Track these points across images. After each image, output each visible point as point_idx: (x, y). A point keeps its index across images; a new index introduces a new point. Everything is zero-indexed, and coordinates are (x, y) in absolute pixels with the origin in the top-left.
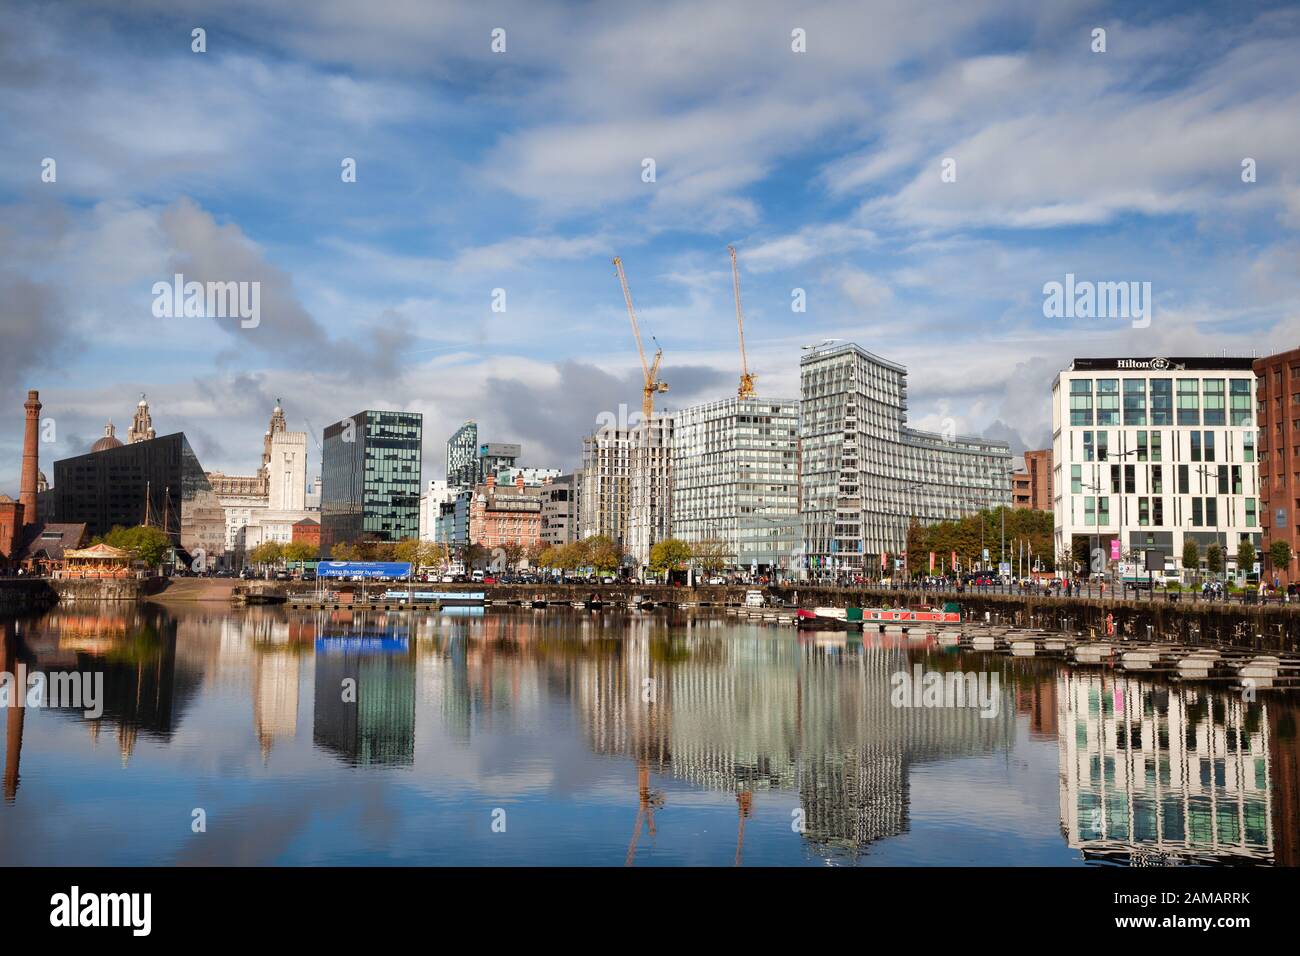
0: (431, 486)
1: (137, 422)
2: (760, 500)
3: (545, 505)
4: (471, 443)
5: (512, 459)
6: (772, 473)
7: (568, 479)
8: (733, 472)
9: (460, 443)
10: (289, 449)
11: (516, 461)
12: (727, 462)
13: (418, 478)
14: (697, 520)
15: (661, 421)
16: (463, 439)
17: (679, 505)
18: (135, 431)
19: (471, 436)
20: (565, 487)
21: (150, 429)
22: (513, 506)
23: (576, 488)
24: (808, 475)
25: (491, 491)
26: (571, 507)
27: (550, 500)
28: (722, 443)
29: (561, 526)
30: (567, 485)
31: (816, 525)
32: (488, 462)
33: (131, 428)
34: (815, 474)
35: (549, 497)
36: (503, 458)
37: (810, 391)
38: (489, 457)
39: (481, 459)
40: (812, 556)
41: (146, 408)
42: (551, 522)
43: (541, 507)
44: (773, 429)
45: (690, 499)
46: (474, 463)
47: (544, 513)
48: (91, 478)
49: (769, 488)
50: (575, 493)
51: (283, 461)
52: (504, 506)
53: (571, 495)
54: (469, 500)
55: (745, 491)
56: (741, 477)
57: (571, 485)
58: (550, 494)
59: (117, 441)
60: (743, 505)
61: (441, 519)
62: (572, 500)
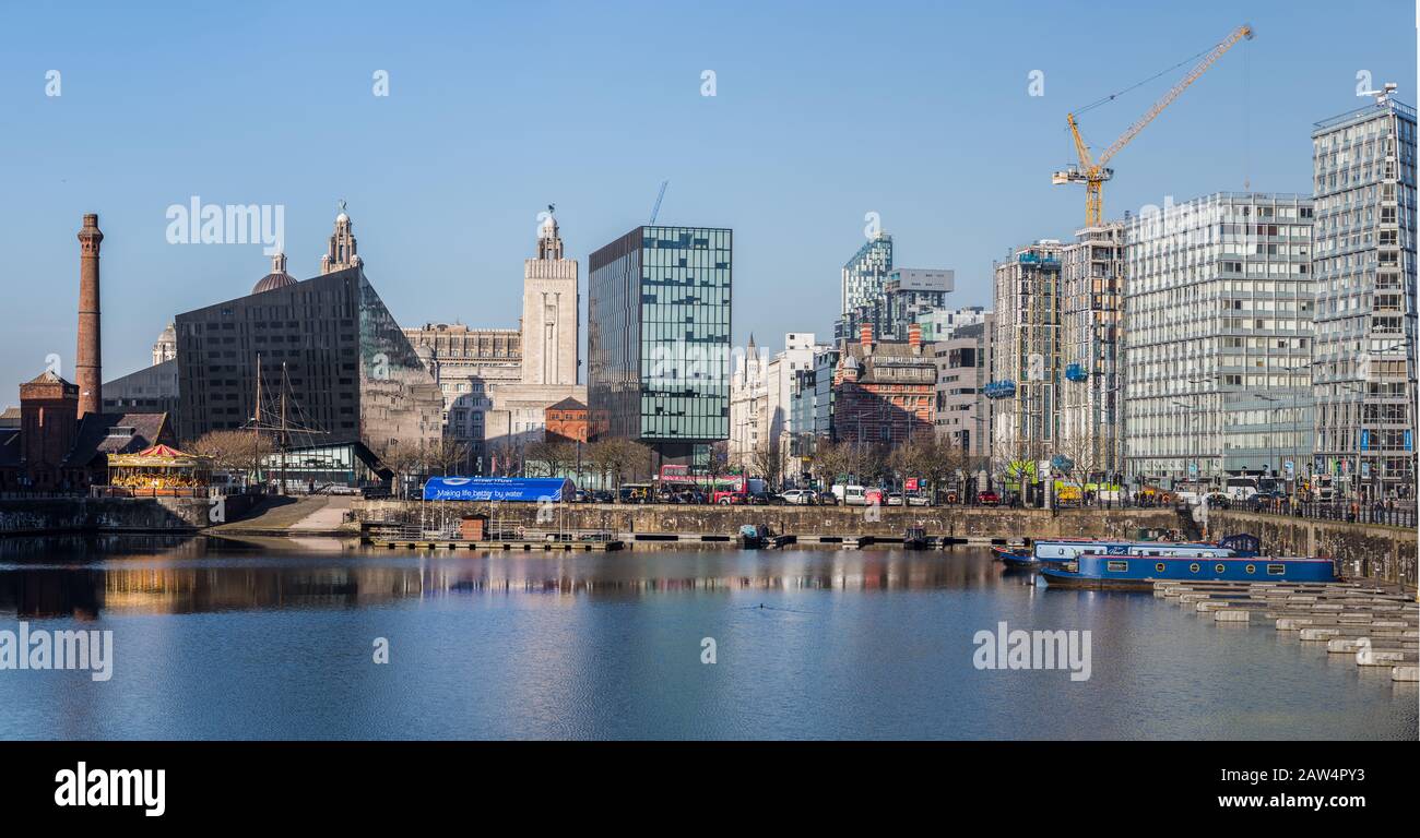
0: (790, 343)
1: (334, 247)
2: (1258, 364)
3: (942, 374)
4: (883, 268)
5: (940, 294)
6: (1278, 319)
7: (974, 331)
8: (1213, 318)
9: (864, 268)
10: (550, 287)
11: (946, 297)
12: (1204, 301)
13: (726, 333)
14: (1161, 397)
15: (1110, 234)
16: (869, 262)
17: (1135, 374)
18: (333, 261)
19: (883, 256)
20: (970, 343)
21: (354, 258)
22: (902, 374)
23: (987, 345)
24: (1324, 321)
25: (867, 350)
26: (980, 377)
27: (948, 366)
28: (1198, 270)
29: (966, 408)
30: (975, 340)
31: (1336, 404)
32: (900, 300)
33: (326, 256)
34: (1335, 320)
35: (946, 360)
36: (925, 294)
37: (1328, 180)
38: (902, 292)
39: (890, 295)
40: (1329, 455)
41: (349, 224)
42: (951, 400)
43: (937, 376)
44: (1282, 244)
45: (1150, 363)
46: (877, 303)
47: (940, 386)
48: (229, 340)
49: (1274, 344)
50: (987, 354)
51: (542, 306)
52: (888, 375)
53: (981, 358)
54: (833, 365)
55: (1234, 350)
56: (1226, 325)
57: (981, 341)
58: (948, 354)
59: (288, 278)
60: (1230, 372)
61: (798, 397)
62: (981, 364)
